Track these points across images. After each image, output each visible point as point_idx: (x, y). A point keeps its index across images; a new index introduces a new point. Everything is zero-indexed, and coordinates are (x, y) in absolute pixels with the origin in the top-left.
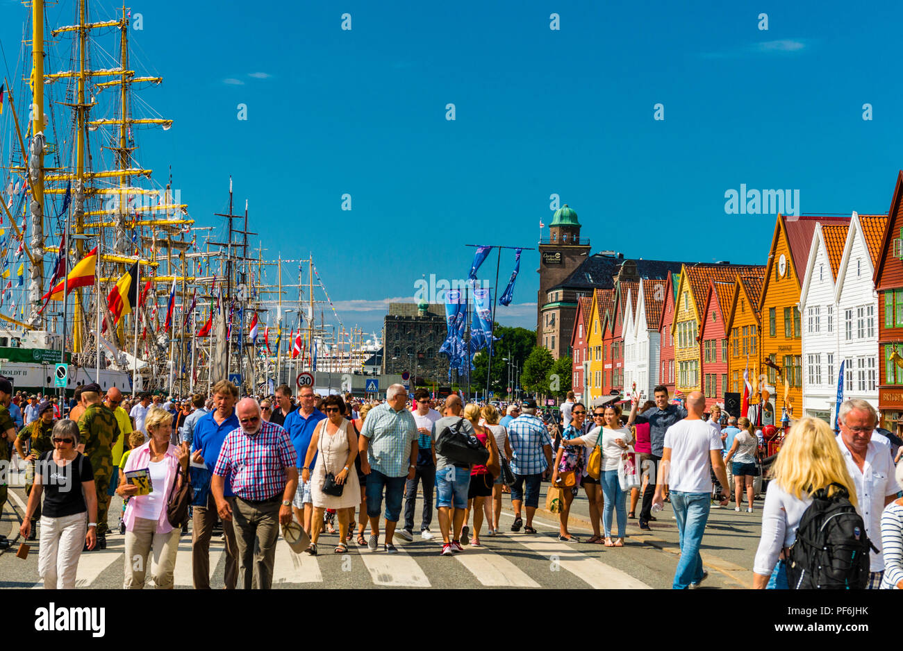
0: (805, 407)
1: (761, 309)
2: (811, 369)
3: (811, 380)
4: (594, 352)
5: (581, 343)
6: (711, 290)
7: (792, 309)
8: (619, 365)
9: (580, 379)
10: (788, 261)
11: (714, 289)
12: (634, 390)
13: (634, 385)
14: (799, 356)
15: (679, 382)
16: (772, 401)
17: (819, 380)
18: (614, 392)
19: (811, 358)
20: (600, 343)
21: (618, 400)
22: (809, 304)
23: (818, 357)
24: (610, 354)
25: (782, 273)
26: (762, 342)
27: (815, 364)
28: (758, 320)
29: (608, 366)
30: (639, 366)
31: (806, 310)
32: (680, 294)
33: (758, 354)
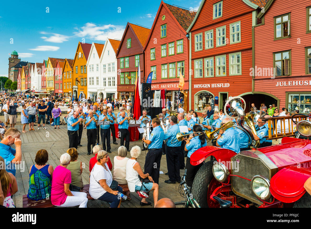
0: (88, 91)
1: (73, 67)
2: (90, 81)
3: (90, 84)
4: (23, 80)
5: (19, 78)
6: (57, 63)
7: (83, 66)
8: (29, 82)
9: (19, 86)
10: (82, 54)
11: (58, 63)
12: (34, 88)
13: (34, 87)
14: (86, 78)
15: (47, 86)
16: (77, 90)
17: (93, 84)
18: (28, 88)
19: (90, 78)
20: (25, 78)
21: (29, 90)
22: (89, 64)
23: (93, 78)
24: (27, 80)
25: (80, 56)
26: (73, 75)
27: (91, 80)
28: (72, 69)
29: (27, 83)
30: (35, 83)
31: (89, 66)
32: (48, 64)
33: (72, 78)
